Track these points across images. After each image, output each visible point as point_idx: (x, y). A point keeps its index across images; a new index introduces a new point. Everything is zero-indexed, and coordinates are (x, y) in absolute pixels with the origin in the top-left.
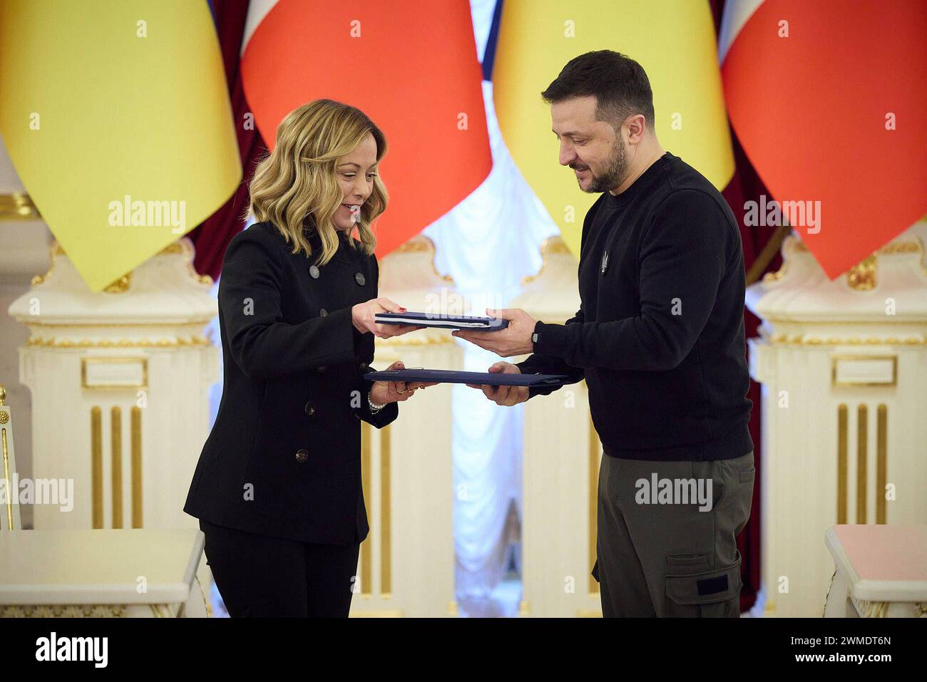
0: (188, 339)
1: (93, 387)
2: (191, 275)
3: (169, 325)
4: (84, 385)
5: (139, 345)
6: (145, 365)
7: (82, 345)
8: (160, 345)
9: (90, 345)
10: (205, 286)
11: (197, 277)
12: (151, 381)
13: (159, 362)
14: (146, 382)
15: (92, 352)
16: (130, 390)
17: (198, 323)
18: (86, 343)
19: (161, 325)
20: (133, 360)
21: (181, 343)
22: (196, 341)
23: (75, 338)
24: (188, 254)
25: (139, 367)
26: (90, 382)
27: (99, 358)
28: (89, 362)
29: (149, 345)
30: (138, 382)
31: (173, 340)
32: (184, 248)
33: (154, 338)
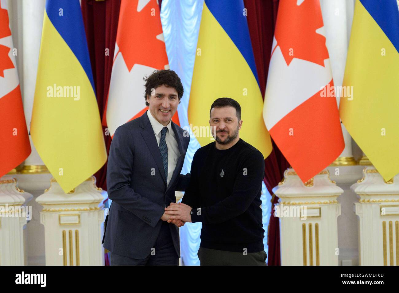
0: (93, 208)
1: (62, 224)
2: (95, 188)
3: (87, 203)
4: (60, 224)
5: (78, 210)
6: (79, 216)
7: (59, 211)
8: (84, 210)
9: (62, 211)
10: (100, 191)
11: (97, 188)
12: (82, 221)
13: (85, 215)
14: (79, 222)
15: (62, 213)
16: (74, 225)
17: (97, 203)
18: (60, 210)
19: (84, 204)
20: (75, 215)
21: (91, 209)
22: (96, 209)
23: (57, 208)
24: (94, 181)
25: (77, 217)
26: (62, 222)
27: (64, 215)
28: (61, 216)
29: (81, 210)
30: (77, 222)
31: (88, 208)
32: (93, 179)
33: (82, 208)
